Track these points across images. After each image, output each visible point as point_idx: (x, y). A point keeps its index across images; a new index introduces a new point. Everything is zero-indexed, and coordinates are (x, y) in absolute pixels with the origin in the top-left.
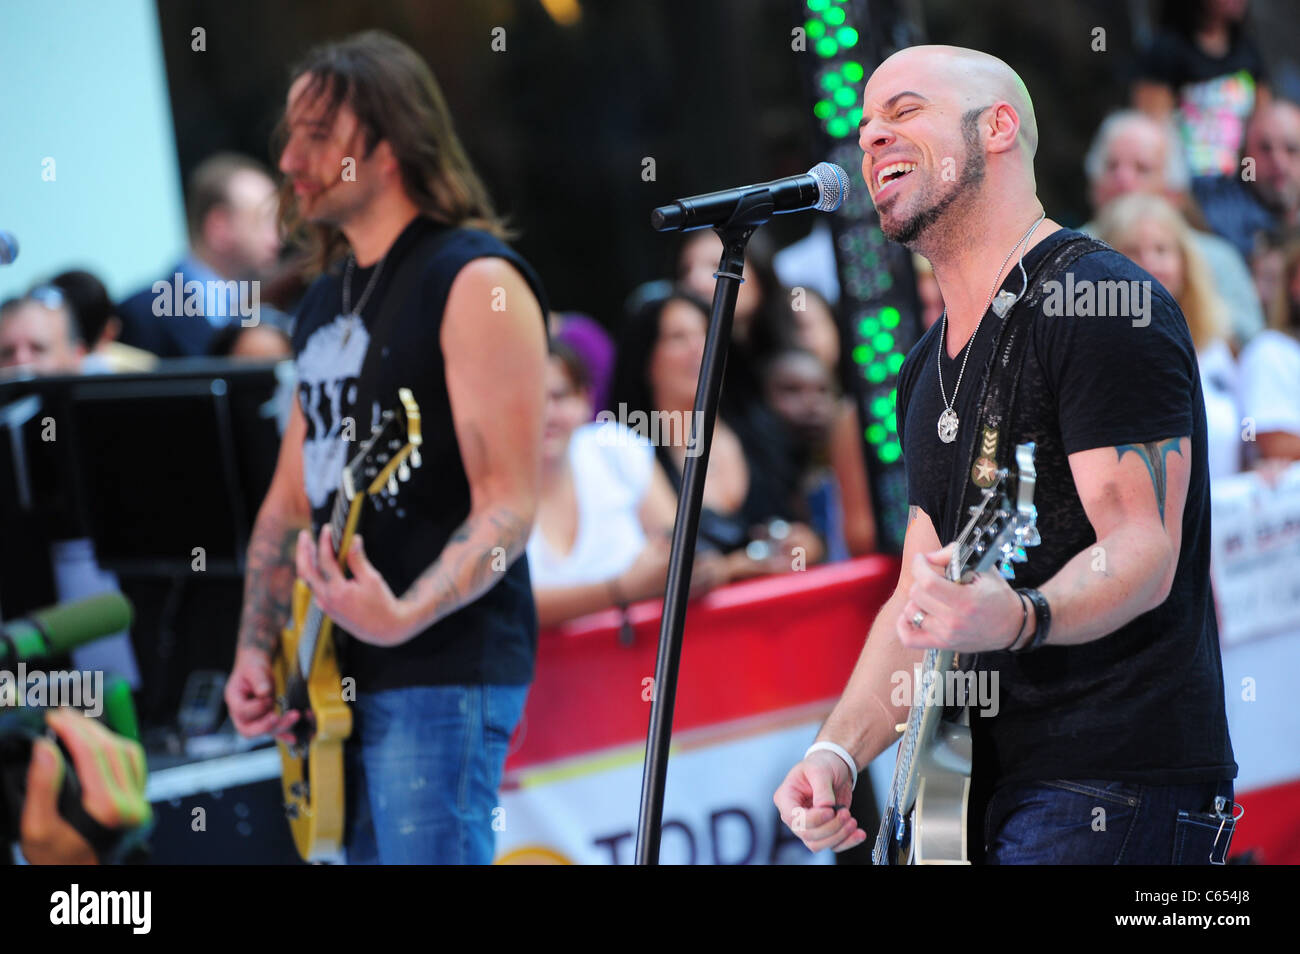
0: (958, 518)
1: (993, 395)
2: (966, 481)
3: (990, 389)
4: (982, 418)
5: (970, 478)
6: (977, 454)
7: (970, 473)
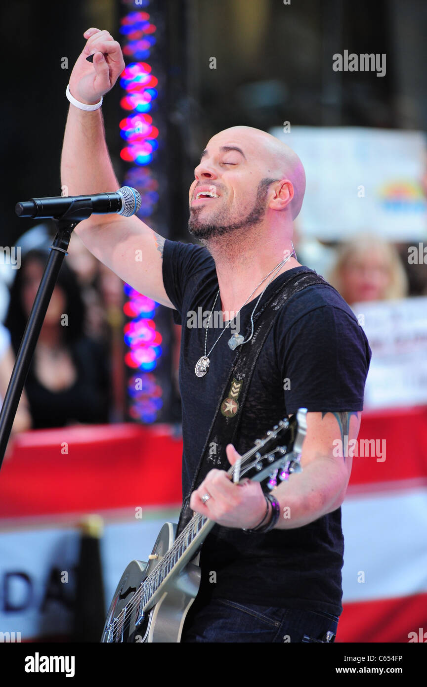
0: (209, 434)
1: (242, 360)
2: (217, 412)
3: (241, 356)
4: (232, 374)
5: (220, 409)
6: (226, 395)
7: (220, 407)
